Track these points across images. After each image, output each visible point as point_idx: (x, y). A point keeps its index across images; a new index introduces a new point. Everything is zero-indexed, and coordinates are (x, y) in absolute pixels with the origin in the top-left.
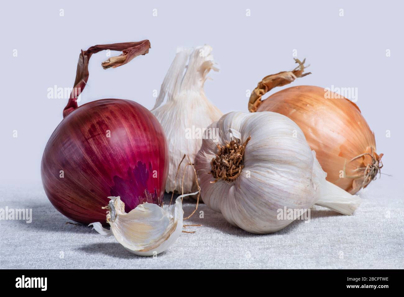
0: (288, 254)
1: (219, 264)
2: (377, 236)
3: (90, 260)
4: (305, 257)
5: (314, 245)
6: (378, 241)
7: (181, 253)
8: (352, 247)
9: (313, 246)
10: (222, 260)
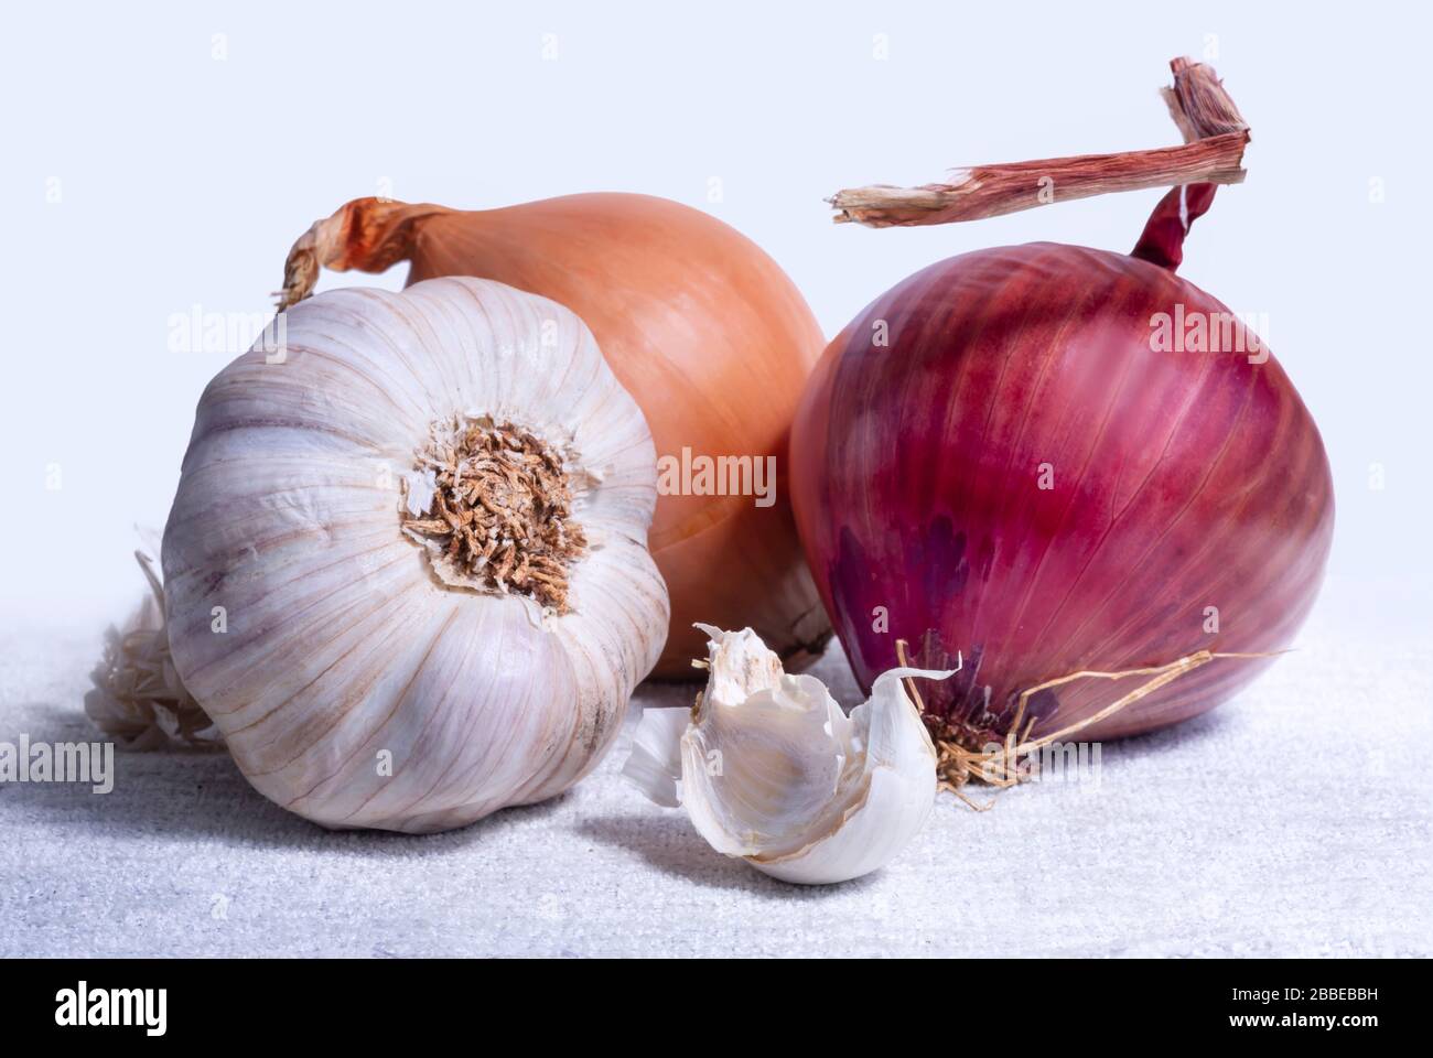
0: (904, 865)
1: (636, 907)
2: (1245, 787)
3: (125, 878)
4: (973, 876)
5: (1003, 826)
6: (1252, 812)
7: (482, 857)
8: (1152, 836)
9: (999, 828)
10: (646, 889)
